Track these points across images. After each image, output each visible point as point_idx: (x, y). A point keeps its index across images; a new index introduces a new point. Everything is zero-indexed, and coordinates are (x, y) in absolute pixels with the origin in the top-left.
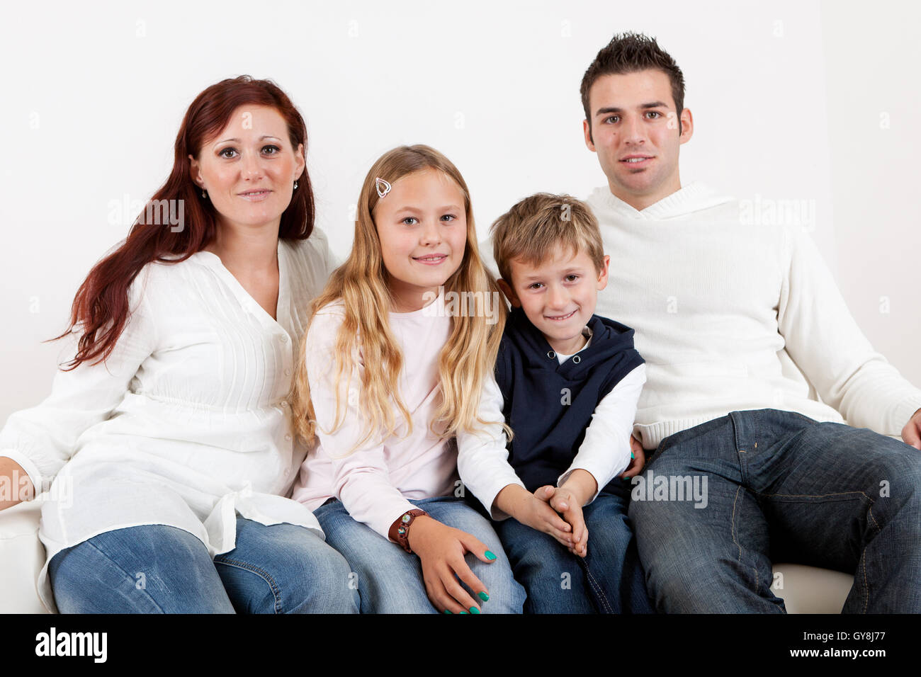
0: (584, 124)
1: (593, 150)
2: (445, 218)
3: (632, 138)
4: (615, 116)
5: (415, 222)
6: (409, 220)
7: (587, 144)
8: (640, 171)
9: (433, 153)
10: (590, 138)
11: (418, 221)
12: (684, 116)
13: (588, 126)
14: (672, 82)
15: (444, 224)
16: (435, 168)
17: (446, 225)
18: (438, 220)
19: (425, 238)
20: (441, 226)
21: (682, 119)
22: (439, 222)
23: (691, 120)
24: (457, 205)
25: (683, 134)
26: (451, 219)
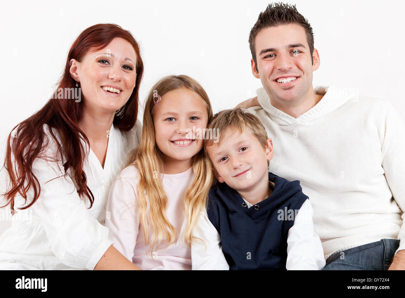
0: (252, 61)
1: (258, 77)
2: (193, 118)
3: (283, 67)
4: (271, 53)
5: (174, 120)
6: (170, 119)
7: (253, 74)
8: (290, 88)
9: (189, 80)
10: (256, 69)
11: (176, 120)
12: (314, 53)
13: (254, 63)
14: (307, 32)
15: (191, 122)
16: (188, 88)
17: (192, 122)
18: (188, 119)
19: (178, 130)
20: (190, 123)
21: (313, 56)
22: (188, 120)
23: (318, 56)
24: (200, 112)
25: (314, 65)
26: (196, 119)
